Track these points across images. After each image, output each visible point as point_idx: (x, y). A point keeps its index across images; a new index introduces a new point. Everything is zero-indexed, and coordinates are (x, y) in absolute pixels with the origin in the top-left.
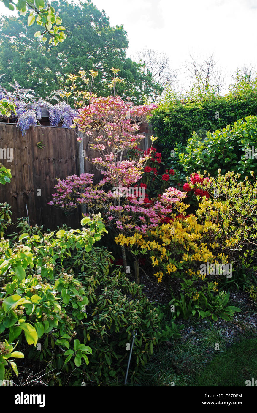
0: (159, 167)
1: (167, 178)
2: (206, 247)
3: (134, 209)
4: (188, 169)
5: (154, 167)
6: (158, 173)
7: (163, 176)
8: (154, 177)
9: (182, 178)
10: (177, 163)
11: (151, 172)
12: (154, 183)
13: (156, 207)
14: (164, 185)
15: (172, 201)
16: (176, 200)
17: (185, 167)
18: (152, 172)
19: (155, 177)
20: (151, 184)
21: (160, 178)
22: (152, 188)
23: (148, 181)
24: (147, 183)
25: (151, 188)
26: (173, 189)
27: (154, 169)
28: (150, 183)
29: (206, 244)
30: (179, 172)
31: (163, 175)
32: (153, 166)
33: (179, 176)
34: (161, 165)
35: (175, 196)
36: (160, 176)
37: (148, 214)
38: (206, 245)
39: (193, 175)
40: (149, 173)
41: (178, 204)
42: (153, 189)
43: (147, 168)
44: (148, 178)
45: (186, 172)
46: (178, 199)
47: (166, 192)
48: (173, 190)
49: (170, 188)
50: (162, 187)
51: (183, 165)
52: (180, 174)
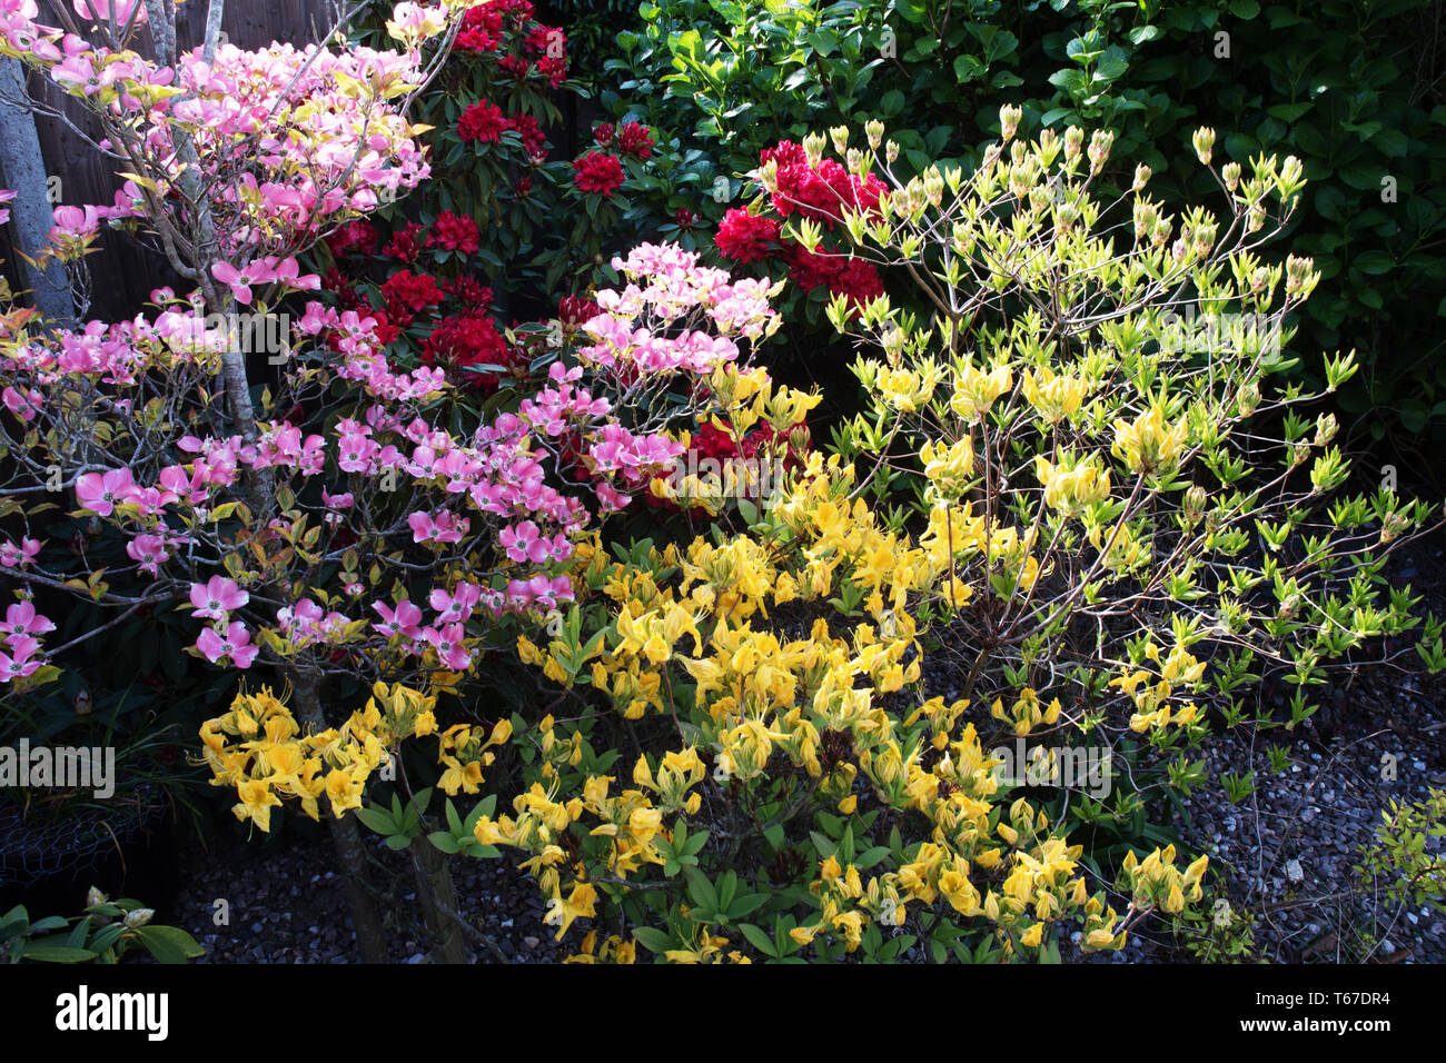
0: (555, 114)
1: (605, 178)
2: (970, 730)
3: (355, 446)
4: (728, 124)
5: (525, 109)
6: (548, 145)
7: (581, 165)
8: (526, 171)
9: (692, 177)
10: (659, 92)
11: (506, 141)
12: (525, 214)
13: (545, 413)
14: (590, 222)
15: (674, 354)
16: (708, 354)
17: (712, 111)
18: (512, 138)
19: (531, 174)
20: (506, 219)
21: (561, 175)
22: (517, 238)
23: (486, 198)
24: (483, 214)
25: (507, 240)
26: (669, 253)
27: (521, 122)
28: (500, 210)
29: (961, 706)
30: (675, 143)
31: (583, 156)
32: (518, 104)
33: (677, 164)
34: (567, 100)
35: (698, 320)
36: (562, 164)
37: (482, 500)
38: (964, 718)
39: (814, 149)
40: (494, 144)
41: (730, 388)
42: (525, 248)
43: (477, 114)
44: (484, 178)
45: (715, 139)
46: (722, 342)
47: (620, 283)
48: (670, 266)
49: (645, 250)
50: (577, 235)
51: (699, 96)
52: (682, 153)
